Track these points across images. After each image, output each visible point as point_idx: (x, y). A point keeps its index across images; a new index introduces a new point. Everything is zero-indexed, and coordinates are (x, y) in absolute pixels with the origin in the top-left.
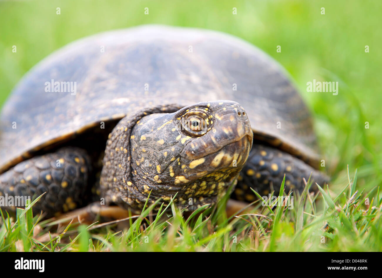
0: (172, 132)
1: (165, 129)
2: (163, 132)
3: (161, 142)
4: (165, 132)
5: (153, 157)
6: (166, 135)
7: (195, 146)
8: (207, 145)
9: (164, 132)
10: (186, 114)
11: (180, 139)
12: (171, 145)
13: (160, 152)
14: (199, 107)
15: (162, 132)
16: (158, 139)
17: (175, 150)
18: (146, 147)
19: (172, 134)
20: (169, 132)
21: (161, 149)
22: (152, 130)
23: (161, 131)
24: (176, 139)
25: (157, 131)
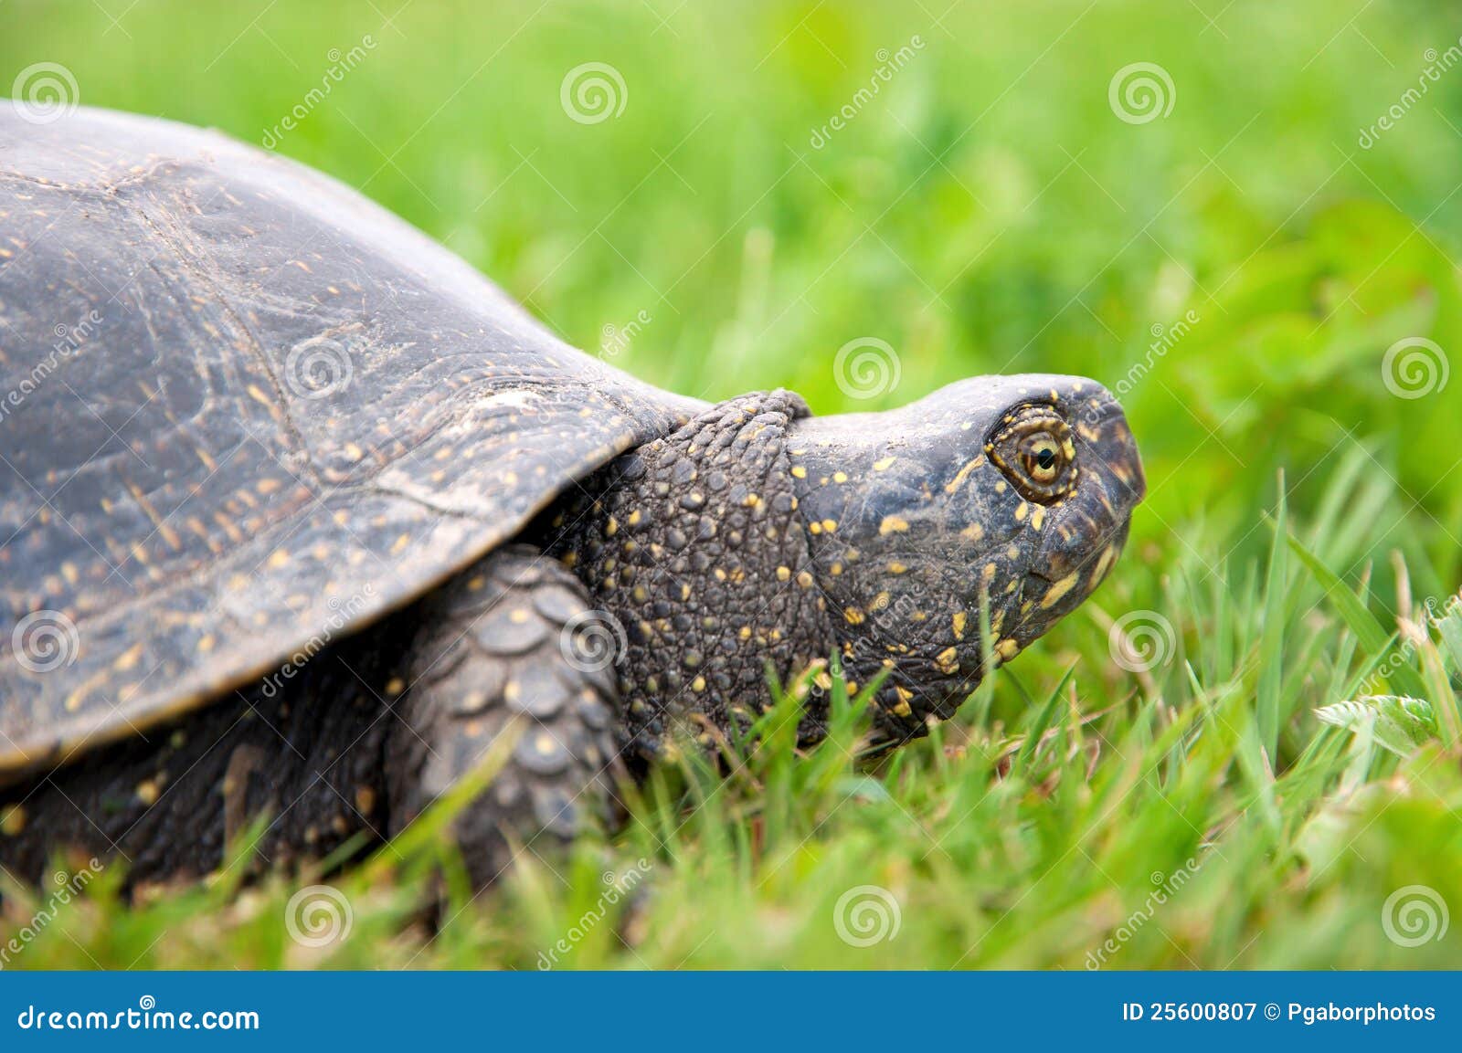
0: (997, 494)
1: (973, 487)
2: (970, 497)
3: (974, 532)
4: (977, 497)
5: (942, 587)
6: (985, 507)
7: (1071, 533)
8: (1099, 528)
9: (975, 498)
10: (1016, 431)
11: (1028, 515)
12: (1004, 538)
13: (970, 566)
14: (1033, 403)
15: (967, 497)
16: (965, 525)
17: (1021, 553)
18: (906, 557)
19: (1001, 500)
20: (991, 497)
21: (973, 555)
22: (928, 495)
23: (961, 495)
24: (1015, 517)
25: (949, 497)
